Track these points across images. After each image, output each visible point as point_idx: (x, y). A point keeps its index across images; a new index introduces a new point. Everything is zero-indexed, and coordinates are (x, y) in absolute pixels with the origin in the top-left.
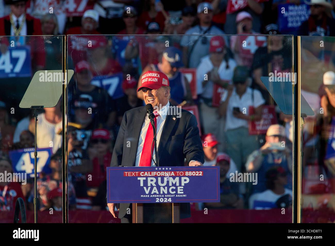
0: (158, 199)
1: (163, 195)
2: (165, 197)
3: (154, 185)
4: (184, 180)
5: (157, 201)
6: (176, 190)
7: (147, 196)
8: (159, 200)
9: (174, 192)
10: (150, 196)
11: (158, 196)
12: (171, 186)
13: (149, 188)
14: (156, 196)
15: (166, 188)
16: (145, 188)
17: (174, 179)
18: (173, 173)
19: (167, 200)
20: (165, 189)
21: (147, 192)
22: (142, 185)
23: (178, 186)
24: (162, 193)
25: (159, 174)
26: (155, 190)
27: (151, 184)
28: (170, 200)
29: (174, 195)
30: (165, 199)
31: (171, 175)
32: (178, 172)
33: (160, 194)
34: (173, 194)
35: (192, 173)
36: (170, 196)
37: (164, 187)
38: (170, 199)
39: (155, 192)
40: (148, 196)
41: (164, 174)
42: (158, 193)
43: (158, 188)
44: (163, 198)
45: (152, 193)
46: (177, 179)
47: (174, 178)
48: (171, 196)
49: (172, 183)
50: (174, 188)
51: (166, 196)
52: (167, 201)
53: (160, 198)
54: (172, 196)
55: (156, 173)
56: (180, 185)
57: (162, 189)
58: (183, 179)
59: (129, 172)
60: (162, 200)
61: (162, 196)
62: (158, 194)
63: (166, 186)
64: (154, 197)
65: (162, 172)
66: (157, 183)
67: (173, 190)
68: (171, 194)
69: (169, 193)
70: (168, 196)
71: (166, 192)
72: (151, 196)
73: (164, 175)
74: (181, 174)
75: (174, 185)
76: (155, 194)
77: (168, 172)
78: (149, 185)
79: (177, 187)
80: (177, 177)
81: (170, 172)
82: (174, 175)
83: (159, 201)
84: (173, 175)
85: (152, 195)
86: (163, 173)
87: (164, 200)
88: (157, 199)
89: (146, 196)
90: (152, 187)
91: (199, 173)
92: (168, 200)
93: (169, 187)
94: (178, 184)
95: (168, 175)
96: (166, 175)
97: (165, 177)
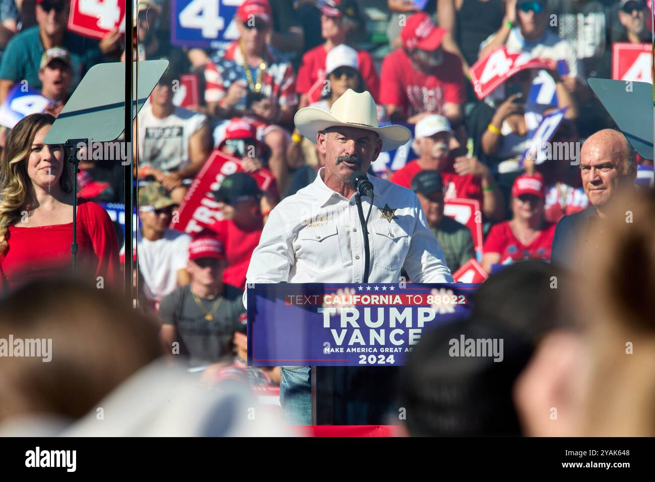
0: (364, 357)
1: (375, 349)
2: (379, 353)
3: (355, 325)
4: (424, 313)
5: (362, 362)
6: (405, 337)
7: (339, 350)
8: (367, 360)
9: (401, 342)
10: (345, 350)
11: (363, 350)
12: (393, 329)
13: (344, 332)
14: (358, 350)
15: (383, 331)
16: (334, 332)
17: (401, 311)
18: (398, 297)
19: (385, 360)
20: (379, 334)
21: (339, 341)
22: (327, 324)
23: (410, 328)
24: (372, 343)
25: (366, 300)
26: (357, 337)
27: (348, 323)
28: (391, 360)
29: (400, 349)
30: (379, 357)
31: (394, 303)
32: (410, 296)
33: (368, 345)
34: (398, 347)
35: (441, 299)
36: (391, 350)
37: (378, 330)
38: (392, 357)
39: (357, 341)
40: (342, 350)
41: (379, 301)
42: (363, 343)
43: (365, 331)
44: (377, 354)
45: (351, 343)
46: (408, 311)
47: (401, 309)
48: (394, 350)
49: (397, 320)
50: (401, 332)
51: (382, 350)
52: (384, 363)
53: (367, 354)
54: (396, 350)
55: (360, 298)
56: (415, 325)
57: (373, 334)
58: (421, 311)
59: (297, 296)
60: (372, 359)
61: (373, 350)
62: (363, 346)
63: (381, 327)
64: (354, 352)
65: (373, 297)
66: (361, 320)
67: (398, 337)
68: (394, 346)
69: (388, 344)
70: (387, 350)
71: (382, 342)
72: (348, 350)
73: (377, 303)
74: (418, 300)
75: (401, 325)
76: (357, 345)
77: (387, 296)
78: (343, 324)
79: (406, 330)
80: (409, 306)
81: (391, 297)
82: (401, 303)
83: (365, 363)
84: (397, 304)
85: (351, 347)
86: (375, 299)
87: (378, 359)
88: (361, 357)
89: (337, 350)
90: (350, 329)
91: (458, 298)
92: (388, 361)
93: (388, 330)
94: (409, 324)
95: (387, 303)
96: (381, 303)
97: (380, 306)
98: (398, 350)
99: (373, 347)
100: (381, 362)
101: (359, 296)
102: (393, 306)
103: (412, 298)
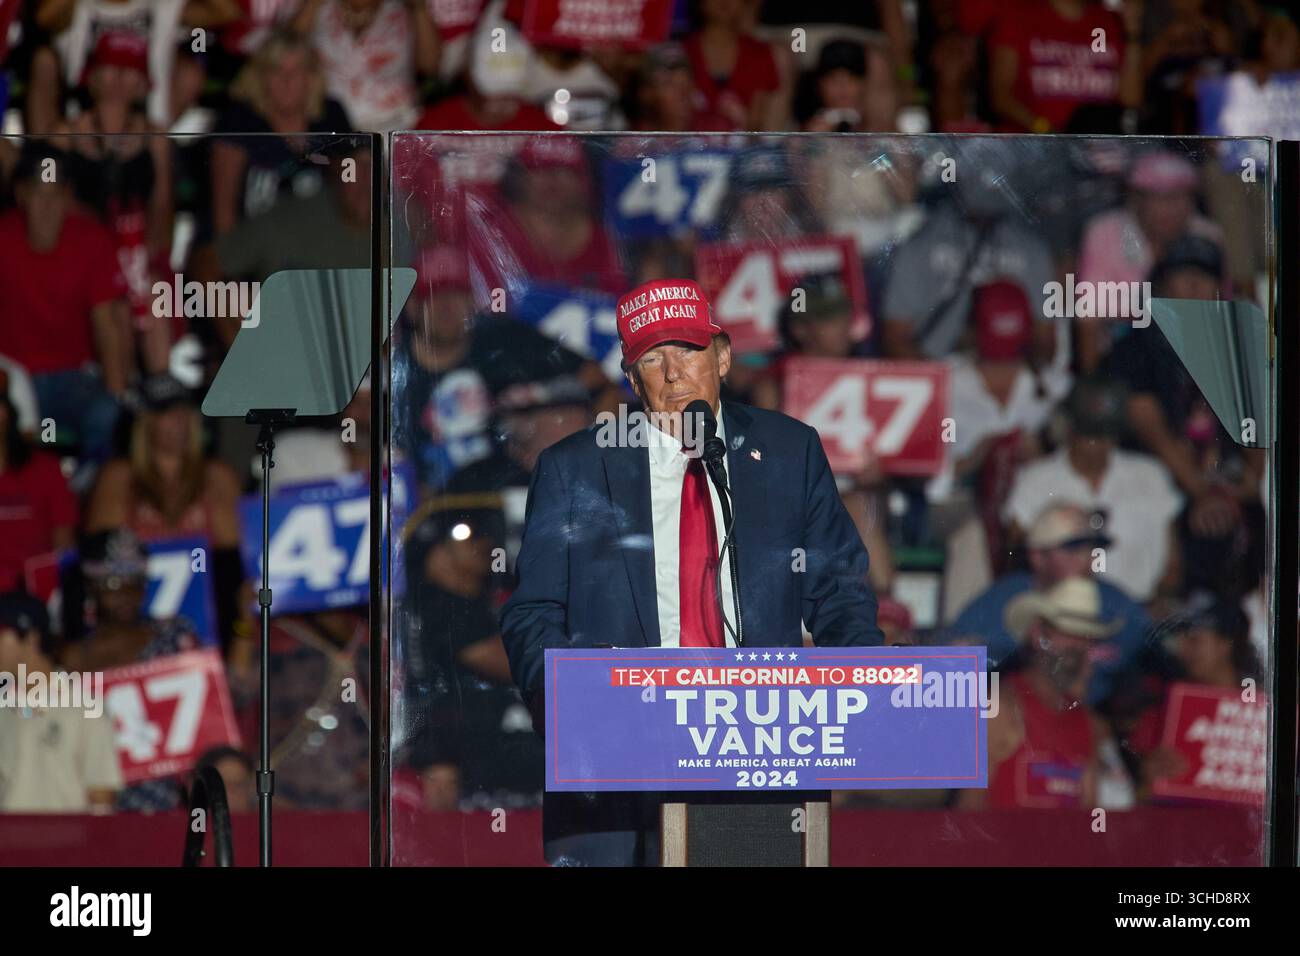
0: (745, 774)
1: (764, 760)
2: (772, 768)
3: (730, 720)
4: (849, 699)
5: (742, 784)
6: (816, 740)
7: (703, 763)
8: (750, 780)
9: (809, 749)
10: (713, 763)
11: (744, 763)
12: (795, 726)
13: (711, 732)
14: (736, 763)
15: (777, 731)
16: (694, 732)
17: (808, 696)
18: (802, 671)
19: (781, 780)
21: (703, 748)
22: (682, 718)
23: (824, 725)
24: (759, 750)
25: (748, 676)
26: (733, 741)
27: (718, 717)
28: (792, 780)
29: (807, 761)
30: (772, 774)
31: (797, 682)
32: (823, 670)
33: (751, 754)
34: (803, 757)
35: (877, 675)
36: (792, 762)
37: (768, 728)
38: (792, 774)
39: (733, 747)
40: (707, 763)
42: (743, 751)
43: (747, 730)
44: (767, 770)
45: (723, 751)
46: (820, 697)
47: (808, 692)
48: (796, 763)
49: (801, 712)
50: (809, 732)
51: (776, 763)
52: (779, 784)
53: (751, 770)
54: (800, 763)
55: (739, 674)
56: (832, 720)
57: (760, 735)
58: (843, 695)
59: (631, 671)
60: (759, 779)
61: (760, 763)
62: (744, 757)
63: (775, 724)
64: (728, 766)
65: (760, 671)
66: (740, 712)
67: (803, 740)
68: (797, 757)
69: (787, 752)
70: (784, 762)
71: (776, 749)
72: (719, 763)
73: (768, 682)
74: (837, 676)
75: (808, 720)
76: (734, 754)
77: (784, 671)
78: (710, 719)
79: (818, 728)
80: (822, 687)
81: (791, 671)
82: (808, 682)
83: (748, 785)
84: (803, 683)
85: (723, 758)
86: (764, 674)
87: (769, 779)
88: (740, 774)
89: (699, 763)
90: (722, 727)
91: (907, 673)
92: (786, 781)
93: (787, 729)
94: (822, 718)
95: (784, 682)
96: (775, 682)
97: (773, 687)
98: (804, 763)
99: (760, 757)
100: (775, 784)
101: (737, 671)
102: (794, 687)
103: (827, 674)
